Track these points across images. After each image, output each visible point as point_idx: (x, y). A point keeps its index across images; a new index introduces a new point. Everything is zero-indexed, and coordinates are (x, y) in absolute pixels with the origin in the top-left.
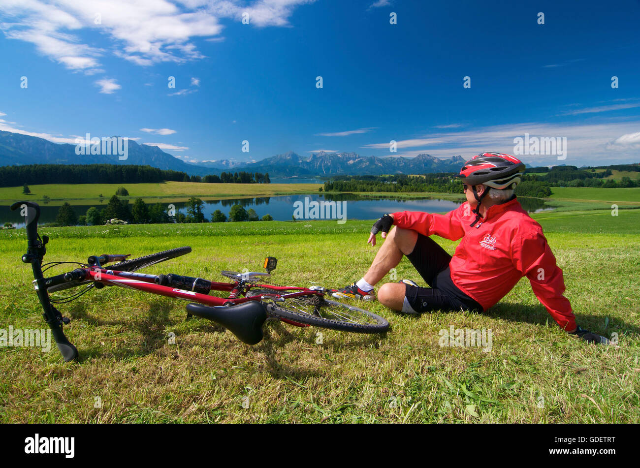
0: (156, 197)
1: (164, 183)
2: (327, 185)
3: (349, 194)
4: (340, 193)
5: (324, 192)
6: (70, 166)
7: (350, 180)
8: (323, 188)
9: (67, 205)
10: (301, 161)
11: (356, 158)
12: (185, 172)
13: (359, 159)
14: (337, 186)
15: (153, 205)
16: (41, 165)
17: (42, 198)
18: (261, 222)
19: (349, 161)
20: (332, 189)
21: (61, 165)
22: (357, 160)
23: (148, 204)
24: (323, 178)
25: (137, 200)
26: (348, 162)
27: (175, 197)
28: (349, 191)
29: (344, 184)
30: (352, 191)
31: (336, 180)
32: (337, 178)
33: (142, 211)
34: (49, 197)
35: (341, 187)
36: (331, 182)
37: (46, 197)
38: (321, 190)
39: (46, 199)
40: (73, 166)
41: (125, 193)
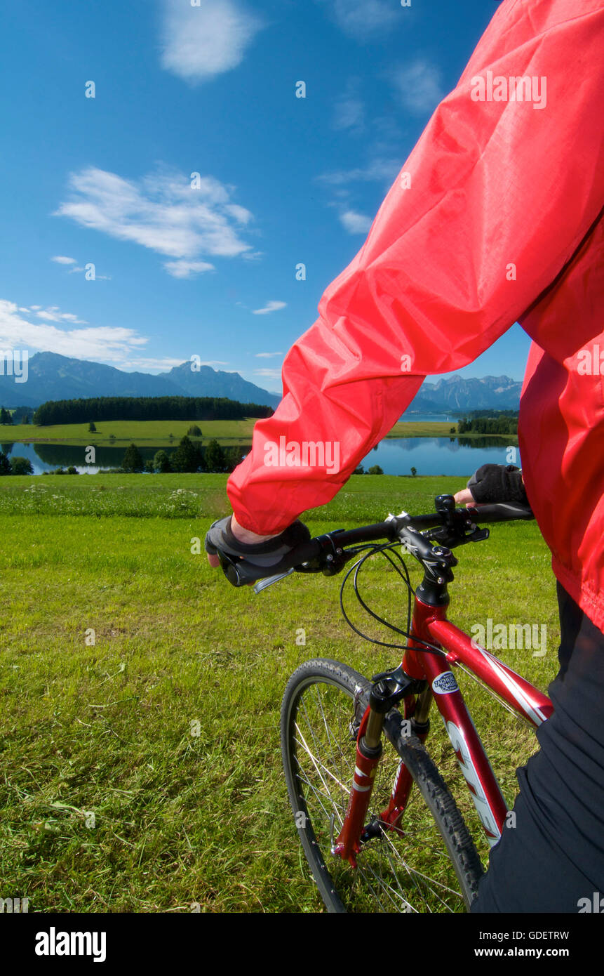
0: (233, 438)
1: (244, 420)
2: (463, 424)
3: (497, 437)
4: (481, 435)
5: (457, 434)
6: (138, 399)
7: (498, 417)
8: (456, 429)
9: (133, 446)
10: (424, 390)
11: (508, 384)
12: (268, 406)
13: (513, 386)
14: (478, 426)
15: (230, 448)
16: (108, 398)
17: (108, 438)
18: (367, 476)
19: (496, 388)
20: (470, 430)
21: (129, 399)
22: (509, 387)
23: (225, 448)
24: (455, 414)
25: (211, 442)
26: (496, 391)
28: (496, 433)
29: (488, 423)
30: (500, 433)
31: (477, 416)
32: (477, 413)
33: (217, 457)
34: (115, 436)
35: (483, 427)
36: (468, 420)
37: (112, 436)
38: (453, 431)
39: (113, 439)
40: (142, 398)
41: (197, 432)
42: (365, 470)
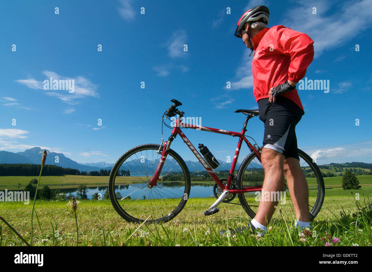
1: (63, 176)
2: (164, 177)
3: (177, 182)
4: (171, 182)
5: (162, 181)
7: (177, 174)
10: (149, 163)
12: (77, 169)
20: (167, 179)
23: (51, 190)
27: (69, 185)
32: (170, 173)
35: (172, 178)
36: (166, 175)
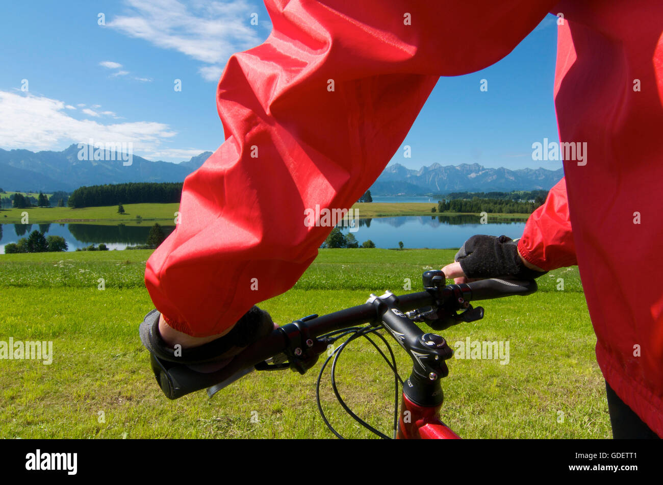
2: (442, 204)
3: (471, 215)
4: (458, 214)
5: (438, 213)
6: (162, 184)
7: (472, 198)
8: (437, 208)
9: (157, 225)
10: (409, 176)
11: (479, 170)
13: (483, 172)
14: (455, 206)
16: (135, 184)
17: (135, 218)
18: (361, 249)
19: (470, 174)
20: (449, 209)
21: (154, 184)
22: (480, 173)
24: (436, 196)
26: (469, 176)
28: (471, 212)
29: (464, 204)
30: (474, 212)
31: (454, 198)
32: (454, 195)
34: (141, 216)
35: (459, 207)
36: (446, 201)
37: (139, 217)
38: (434, 210)
39: (139, 219)
40: (165, 184)
42: (359, 244)
